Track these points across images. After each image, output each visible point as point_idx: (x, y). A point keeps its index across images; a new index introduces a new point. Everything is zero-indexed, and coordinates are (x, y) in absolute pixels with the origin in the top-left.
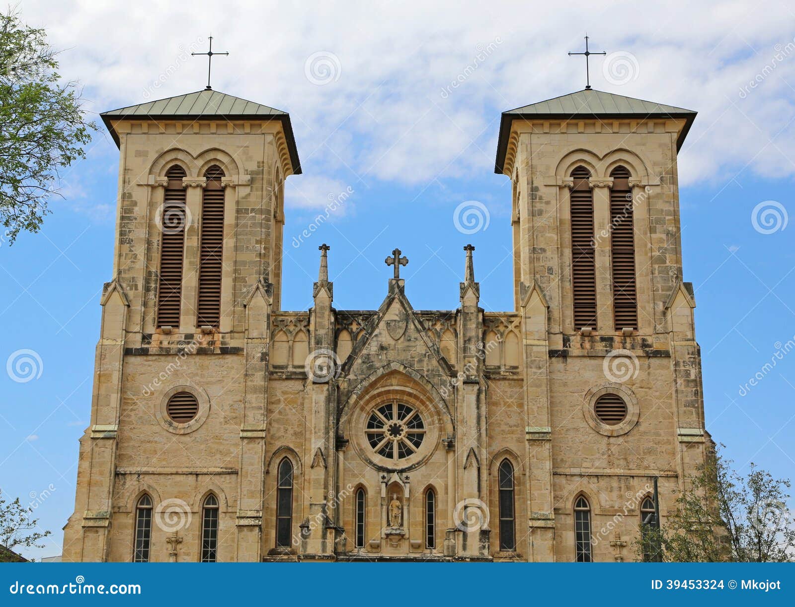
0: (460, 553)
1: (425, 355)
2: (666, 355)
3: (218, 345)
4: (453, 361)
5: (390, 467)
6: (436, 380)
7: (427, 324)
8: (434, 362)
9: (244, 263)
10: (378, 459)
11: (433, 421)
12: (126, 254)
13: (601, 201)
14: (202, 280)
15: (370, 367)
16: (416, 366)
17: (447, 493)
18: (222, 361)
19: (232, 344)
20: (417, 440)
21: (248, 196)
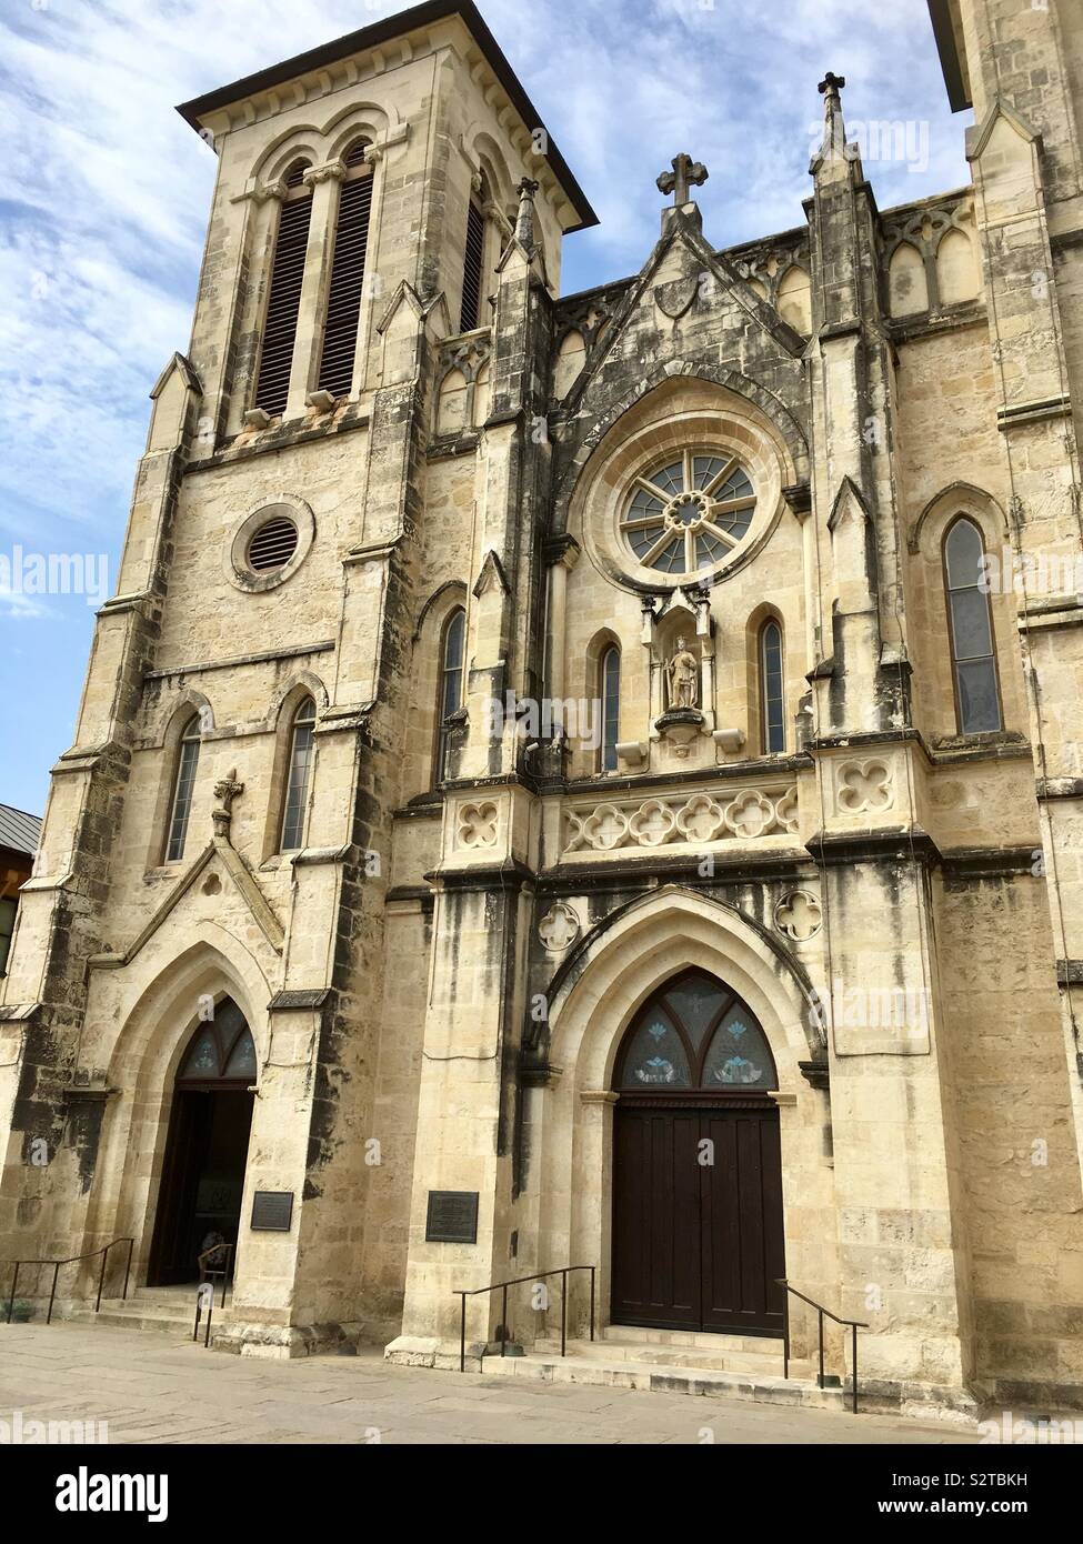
0: (826, 730)
1: (743, 328)
5: (666, 585)
7: (746, 270)
8: (764, 339)
10: (649, 577)
12: (205, 314)
15: (621, 386)
16: (722, 357)
17: (803, 616)
18: (341, 449)
19: (363, 411)
20: (736, 518)
21: (403, 158)
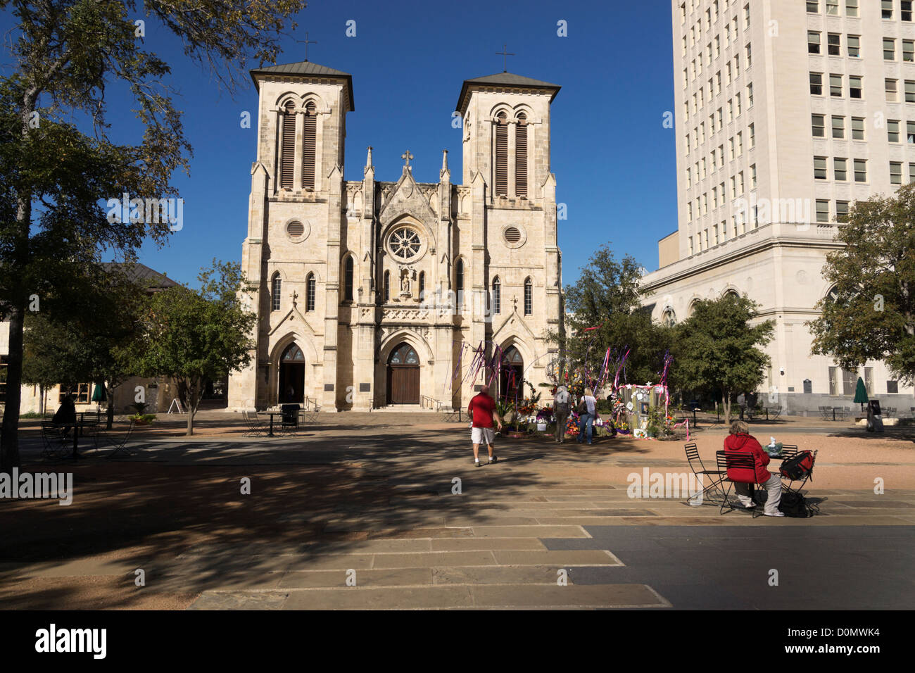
1: (422, 206)
2: (540, 209)
3: (314, 197)
4: (435, 209)
5: (403, 262)
6: (427, 219)
7: (423, 190)
8: (426, 210)
9: (327, 155)
10: (398, 258)
11: (425, 239)
12: (265, 148)
13: (511, 131)
14: (304, 163)
15: (394, 211)
16: (417, 212)
17: (430, 275)
18: (316, 206)
19: (321, 197)
20: (417, 249)
21: (329, 119)
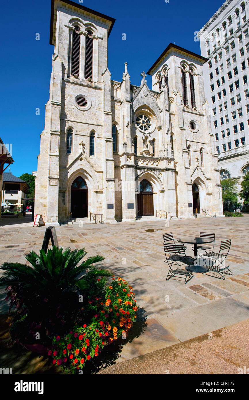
1: (153, 102)
2: (203, 115)
3: (93, 85)
4: (159, 106)
6: (156, 110)
7: (153, 94)
8: (155, 105)
9: (101, 61)
10: (140, 130)
11: (154, 121)
12: (61, 47)
13: (188, 76)
15: (139, 102)
16: (151, 105)
17: (158, 141)
18: (95, 91)
19: (97, 85)
21: (102, 42)
